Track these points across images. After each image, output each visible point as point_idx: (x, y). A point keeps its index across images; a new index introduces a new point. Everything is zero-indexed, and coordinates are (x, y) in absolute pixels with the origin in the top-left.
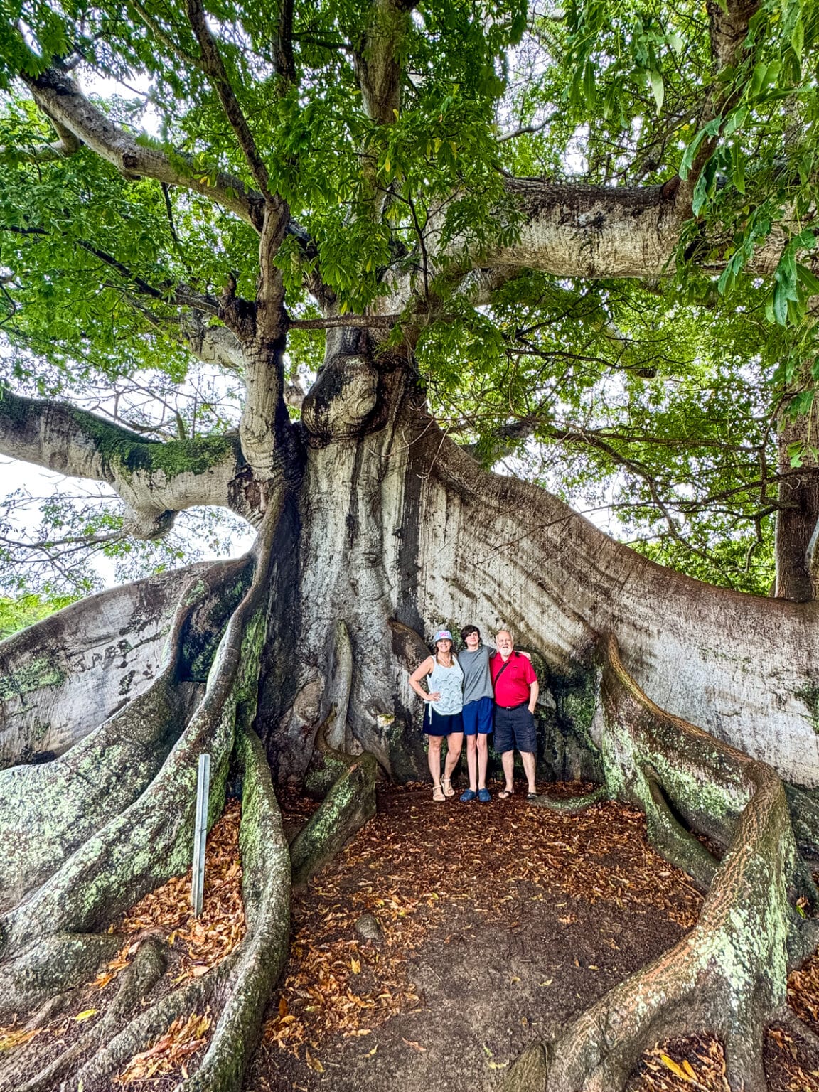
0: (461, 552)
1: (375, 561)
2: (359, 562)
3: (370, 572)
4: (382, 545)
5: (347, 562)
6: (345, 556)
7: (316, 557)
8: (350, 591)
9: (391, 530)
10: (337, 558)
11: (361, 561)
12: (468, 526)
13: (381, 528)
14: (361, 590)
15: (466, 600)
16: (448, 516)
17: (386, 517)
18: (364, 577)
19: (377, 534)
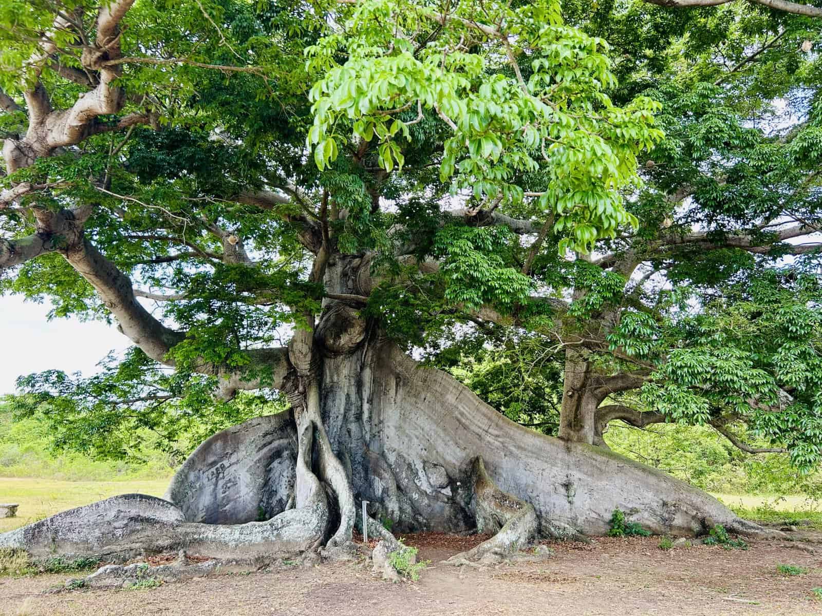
0: (403, 412)
1: (359, 417)
2: (351, 419)
3: (357, 424)
4: (362, 409)
5: (345, 418)
6: (345, 416)
7: (329, 417)
8: (347, 436)
9: (366, 401)
10: (340, 417)
11: (352, 418)
12: (407, 397)
13: (361, 399)
14: (352, 434)
15: (406, 439)
16: (396, 393)
17: (364, 393)
18: (353, 427)
19: (359, 403)
